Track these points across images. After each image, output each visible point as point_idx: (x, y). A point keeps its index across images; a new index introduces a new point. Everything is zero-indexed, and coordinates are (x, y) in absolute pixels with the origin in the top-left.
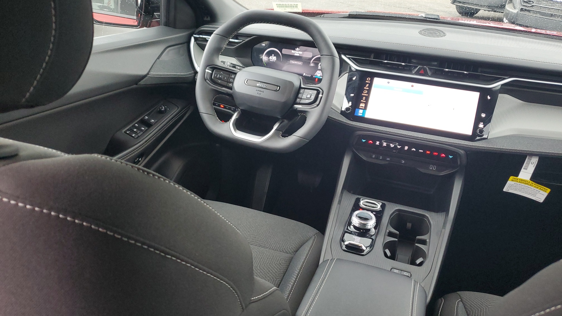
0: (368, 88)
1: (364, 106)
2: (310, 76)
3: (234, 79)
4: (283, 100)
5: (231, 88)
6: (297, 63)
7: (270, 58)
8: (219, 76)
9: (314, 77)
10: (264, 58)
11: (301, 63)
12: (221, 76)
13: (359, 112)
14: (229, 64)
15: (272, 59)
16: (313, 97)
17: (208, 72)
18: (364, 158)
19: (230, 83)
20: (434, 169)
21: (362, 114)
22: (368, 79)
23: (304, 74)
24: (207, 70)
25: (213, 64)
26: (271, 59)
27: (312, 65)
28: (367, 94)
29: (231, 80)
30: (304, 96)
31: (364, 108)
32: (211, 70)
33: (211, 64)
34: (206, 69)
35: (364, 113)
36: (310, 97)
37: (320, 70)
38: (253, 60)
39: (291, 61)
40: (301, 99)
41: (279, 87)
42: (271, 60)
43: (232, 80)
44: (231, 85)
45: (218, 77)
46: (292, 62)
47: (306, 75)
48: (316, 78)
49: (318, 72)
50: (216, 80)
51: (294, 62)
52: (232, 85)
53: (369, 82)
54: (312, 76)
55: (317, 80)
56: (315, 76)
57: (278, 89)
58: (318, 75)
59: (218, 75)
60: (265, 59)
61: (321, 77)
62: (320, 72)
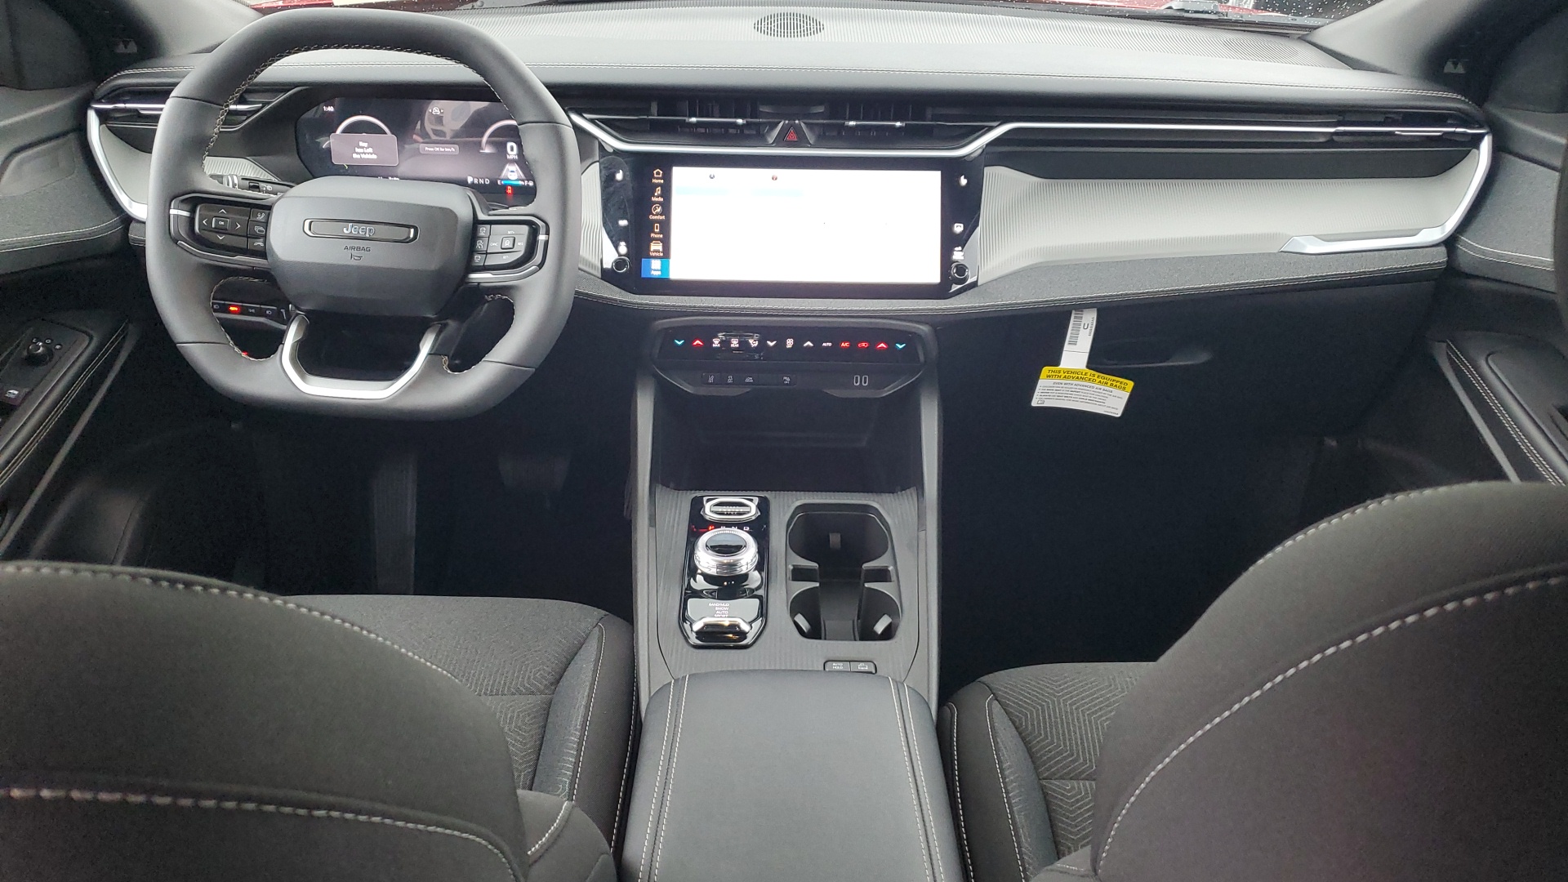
0: (662, 200)
1: (661, 250)
2: (488, 182)
3: (266, 224)
4: (433, 264)
5: (262, 254)
6: (442, 150)
8: (217, 222)
9: (502, 185)
11: (453, 150)
12: (223, 223)
13: (653, 267)
14: (236, 182)
16: (521, 246)
17: (177, 216)
18: (689, 389)
19: (257, 237)
20: (865, 383)
21: (659, 273)
22: (655, 172)
23: (470, 180)
24: (173, 212)
25: (189, 188)
27: (487, 150)
28: (661, 215)
29: (257, 229)
30: (494, 246)
31: (662, 254)
32: (188, 207)
33: (184, 189)
34: (170, 208)
35: (665, 268)
36: (511, 246)
37: (513, 161)
38: (303, 157)
39: (421, 146)
40: (487, 254)
41: (412, 230)
43: (261, 228)
44: (259, 243)
45: (213, 226)
46: (426, 148)
47: (476, 181)
48: (505, 187)
49: (509, 167)
50: (206, 234)
51: (432, 149)
52: (265, 243)
53: (662, 181)
54: (494, 183)
55: (509, 191)
56: (502, 180)
57: (412, 236)
58: (510, 178)
59: (214, 219)
61: (521, 183)
62: (515, 167)
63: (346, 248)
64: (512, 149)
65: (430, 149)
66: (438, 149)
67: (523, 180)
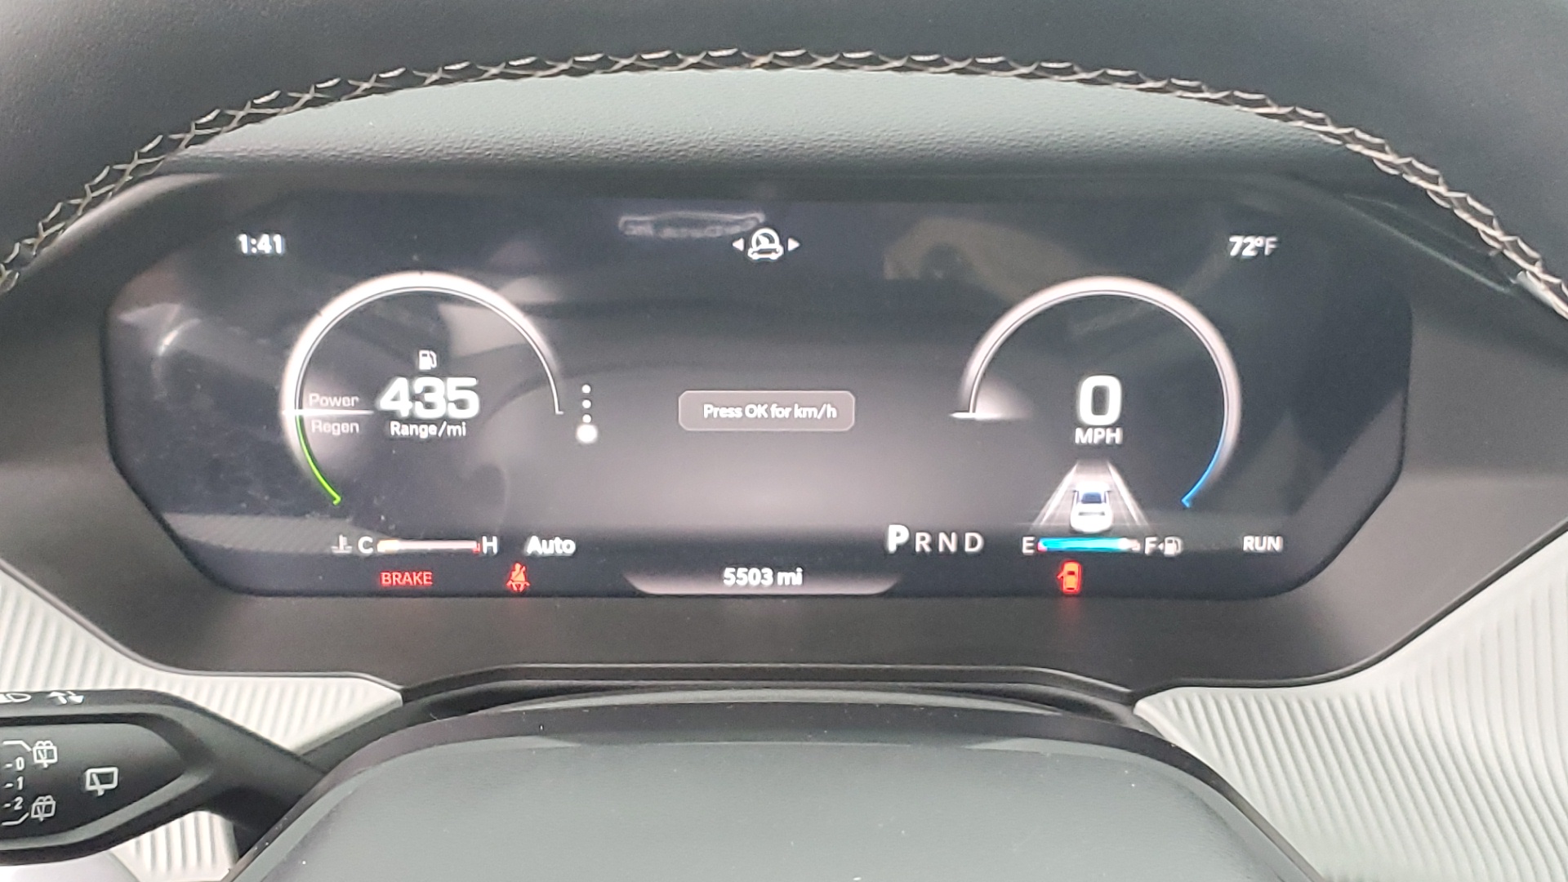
2: (974, 544)
6: (778, 412)
7: (396, 396)
9: (1039, 555)
10: (306, 412)
11: (831, 411)
15: (421, 412)
23: (896, 537)
26: (404, 408)
27: (987, 409)
37: (1097, 454)
38: (137, 459)
39: (686, 398)
42: (406, 431)
46: (708, 410)
47: (922, 543)
49: (1079, 480)
51: (737, 413)
54: (1002, 548)
55: (1071, 583)
56: (1038, 536)
58: (1079, 524)
60: (312, 428)
61: (1123, 545)
62: (1108, 481)
64: (1099, 401)
65: (724, 412)
66: (760, 411)
67: (1140, 536)
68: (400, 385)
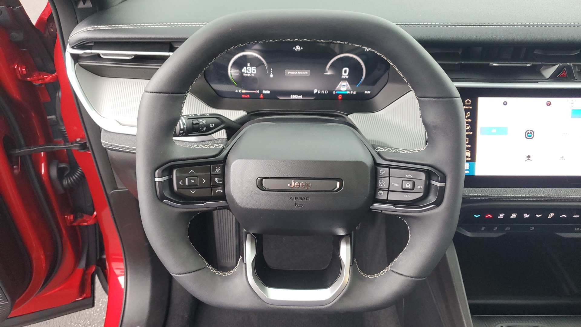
0: (470, 121)
1: (469, 156)
2: (327, 92)
3: (223, 175)
5: (223, 197)
6: (299, 73)
7: (244, 70)
8: (189, 181)
9: (336, 94)
10: (232, 72)
11: (307, 73)
12: (193, 181)
14: (185, 122)
15: (248, 72)
16: (420, 187)
17: (160, 182)
19: (217, 186)
21: (468, 172)
22: (470, 101)
23: (315, 91)
24: (157, 180)
25: (168, 160)
26: (245, 71)
27: (329, 73)
28: (470, 132)
29: (218, 180)
30: (395, 184)
31: (470, 159)
34: (154, 176)
35: (472, 168)
36: (411, 188)
37: (345, 79)
39: (286, 71)
40: (388, 190)
41: (338, 183)
42: (246, 75)
43: (220, 179)
44: (219, 190)
45: (187, 184)
46: (289, 72)
47: (319, 92)
48: (338, 94)
49: (342, 83)
50: (183, 192)
51: (293, 73)
52: (224, 189)
53: (471, 108)
54: (330, 93)
55: (340, 98)
56: (336, 91)
57: (338, 186)
58: (342, 89)
59: (187, 179)
60: (232, 74)
61: (348, 92)
62: (346, 83)
63: (291, 198)
64: (345, 72)
65: (291, 73)
66: (296, 73)
67: (350, 91)
68: (245, 68)
